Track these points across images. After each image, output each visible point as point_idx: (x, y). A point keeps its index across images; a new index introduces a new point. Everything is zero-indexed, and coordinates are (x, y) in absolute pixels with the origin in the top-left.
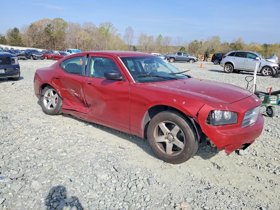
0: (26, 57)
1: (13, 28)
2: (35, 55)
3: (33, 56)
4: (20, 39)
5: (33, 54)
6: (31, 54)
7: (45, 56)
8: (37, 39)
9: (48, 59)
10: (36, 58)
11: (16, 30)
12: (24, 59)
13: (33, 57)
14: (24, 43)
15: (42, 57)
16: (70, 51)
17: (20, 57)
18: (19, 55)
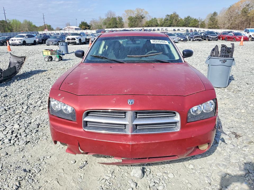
0: (202, 38)
1: (213, 13)
2: (210, 36)
3: (208, 37)
4: (217, 22)
5: (209, 36)
6: (207, 36)
7: (221, 37)
8: (232, 20)
9: (223, 40)
10: (210, 39)
11: (215, 14)
12: (200, 40)
13: (208, 39)
14: (219, 26)
15: (217, 38)
16: (248, 30)
17: (196, 38)
18: (196, 37)
